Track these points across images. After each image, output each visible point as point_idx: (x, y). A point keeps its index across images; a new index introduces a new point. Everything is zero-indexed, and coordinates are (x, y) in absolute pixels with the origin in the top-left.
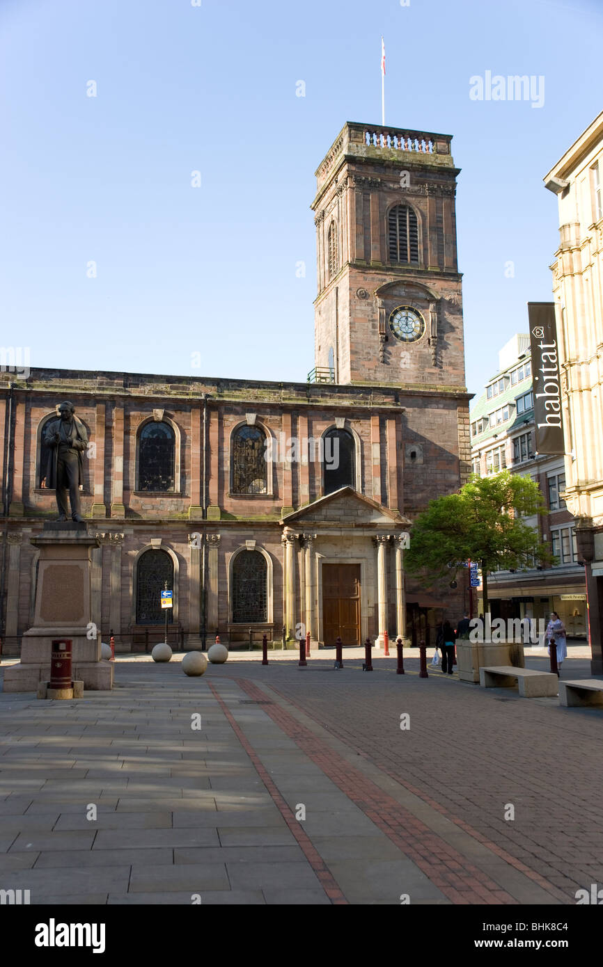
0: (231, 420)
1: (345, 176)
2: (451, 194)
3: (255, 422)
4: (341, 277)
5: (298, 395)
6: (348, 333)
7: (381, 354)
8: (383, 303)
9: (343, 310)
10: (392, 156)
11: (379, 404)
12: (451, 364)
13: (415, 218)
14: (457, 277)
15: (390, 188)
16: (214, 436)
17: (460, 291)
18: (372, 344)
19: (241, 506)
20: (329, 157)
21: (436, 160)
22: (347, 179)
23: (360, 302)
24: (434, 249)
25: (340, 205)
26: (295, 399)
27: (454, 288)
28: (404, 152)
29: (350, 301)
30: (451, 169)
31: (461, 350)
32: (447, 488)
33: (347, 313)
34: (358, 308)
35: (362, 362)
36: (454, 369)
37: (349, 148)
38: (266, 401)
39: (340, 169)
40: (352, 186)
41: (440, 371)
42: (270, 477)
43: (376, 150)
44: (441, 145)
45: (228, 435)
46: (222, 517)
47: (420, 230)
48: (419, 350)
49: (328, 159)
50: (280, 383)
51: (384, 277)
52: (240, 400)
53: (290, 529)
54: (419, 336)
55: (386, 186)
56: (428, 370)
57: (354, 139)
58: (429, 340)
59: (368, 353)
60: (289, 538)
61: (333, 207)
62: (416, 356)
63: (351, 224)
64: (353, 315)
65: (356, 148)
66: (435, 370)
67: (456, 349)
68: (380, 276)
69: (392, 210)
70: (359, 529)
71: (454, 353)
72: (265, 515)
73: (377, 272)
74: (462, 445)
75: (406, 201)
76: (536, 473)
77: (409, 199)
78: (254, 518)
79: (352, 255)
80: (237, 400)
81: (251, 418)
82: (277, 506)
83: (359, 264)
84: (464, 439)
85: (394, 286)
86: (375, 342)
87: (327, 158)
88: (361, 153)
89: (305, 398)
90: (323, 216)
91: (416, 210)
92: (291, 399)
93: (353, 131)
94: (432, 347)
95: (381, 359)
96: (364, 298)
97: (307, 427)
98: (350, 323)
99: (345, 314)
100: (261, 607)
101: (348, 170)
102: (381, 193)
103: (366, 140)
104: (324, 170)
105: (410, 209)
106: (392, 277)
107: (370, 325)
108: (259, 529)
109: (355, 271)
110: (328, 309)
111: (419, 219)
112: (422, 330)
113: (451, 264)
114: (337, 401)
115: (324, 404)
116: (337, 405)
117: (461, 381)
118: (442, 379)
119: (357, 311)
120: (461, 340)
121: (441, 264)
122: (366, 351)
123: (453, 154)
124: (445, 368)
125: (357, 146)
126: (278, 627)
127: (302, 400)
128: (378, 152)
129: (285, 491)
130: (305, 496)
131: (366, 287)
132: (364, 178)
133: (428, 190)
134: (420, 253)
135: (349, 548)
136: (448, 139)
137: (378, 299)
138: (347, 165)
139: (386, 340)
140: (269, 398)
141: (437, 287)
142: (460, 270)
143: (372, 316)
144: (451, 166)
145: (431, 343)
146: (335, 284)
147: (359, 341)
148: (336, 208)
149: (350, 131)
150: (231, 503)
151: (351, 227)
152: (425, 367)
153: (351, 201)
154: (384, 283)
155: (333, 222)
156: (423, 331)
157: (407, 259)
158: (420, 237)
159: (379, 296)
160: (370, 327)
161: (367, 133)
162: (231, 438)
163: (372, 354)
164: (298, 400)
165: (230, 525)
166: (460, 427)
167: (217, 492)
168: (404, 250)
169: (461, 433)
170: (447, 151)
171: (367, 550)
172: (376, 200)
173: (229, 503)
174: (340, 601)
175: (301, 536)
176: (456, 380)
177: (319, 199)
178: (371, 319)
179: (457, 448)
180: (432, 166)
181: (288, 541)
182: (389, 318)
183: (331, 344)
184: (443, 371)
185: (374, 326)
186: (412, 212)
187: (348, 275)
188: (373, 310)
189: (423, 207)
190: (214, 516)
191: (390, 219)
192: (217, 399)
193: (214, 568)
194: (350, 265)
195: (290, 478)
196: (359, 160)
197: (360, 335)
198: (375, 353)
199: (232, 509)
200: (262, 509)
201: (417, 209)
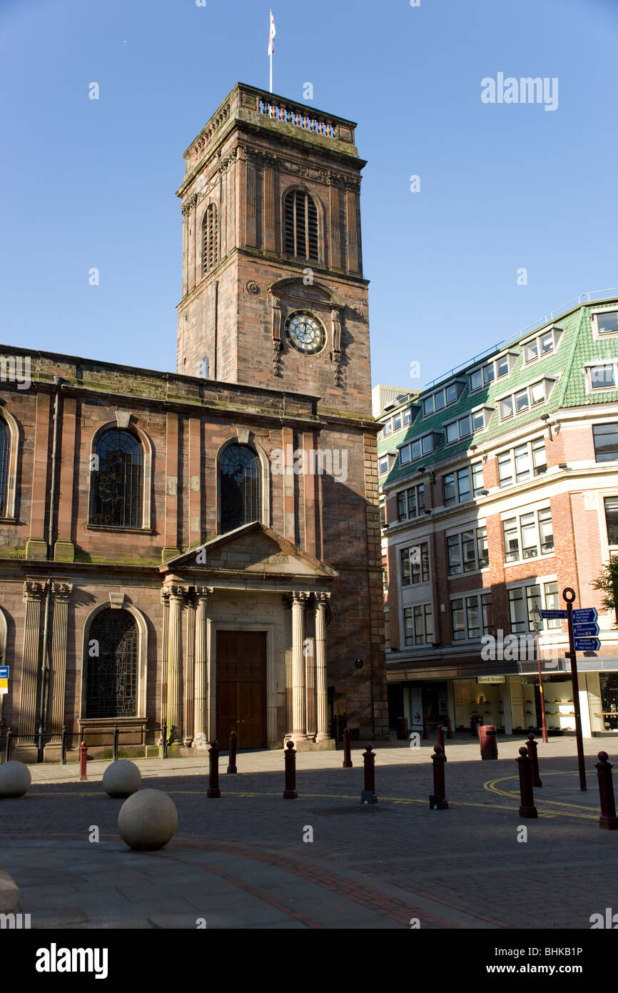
0: (94, 418)
1: (234, 146)
2: (356, 188)
3: (129, 425)
4: (223, 268)
5: (188, 392)
6: (234, 335)
7: (275, 364)
8: (278, 303)
9: (227, 307)
10: (290, 132)
11: (293, 416)
12: (356, 386)
13: (315, 209)
14: (364, 283)
15: (287, 169)
16: (68, 439)
17: (366, 300)
18: (264, 351)
19: (105, 543)
20: (207, 131)
21: (339, 148)
22: (236, 149)
23: (251, 298)
24: (337, 248)
25: (224, 183)
26: (184, 398)
27: (360, 296)
28: (303, 131)
29: (238, 295)
30: (355, 158)
31: (367, 369)
32: (352, 540)
33: (233, 310)
34: (248, 304)
35: (251, 373)
36: (359, 393)
37: (240, 113)
38: (145, 396)
39: (226, 139)
40: (243, 158)
41: (344, 393)
42: (147, 504)
43: (272, 122)
44: (344, 131)
45: (88, 440)
46: (76, 556)
47: (320, 223)
48: (320, 365)
49: (206, 134)
50: (165, 374)
51: (280, 272)
52: (109, 391)
53: (177, 578)
54: (319, 349)
55: (282, 166)
56: (330, 391)
57: (246, 105)
58: (331, 355)
59: (259, 362)
60: (174, 590)
61: (211, 188)
62: (316, 372)
63: (241, 202)
64: (241, 312)
65: (248, 115)
66: (338, 392)
67: (361, 369)
68: (274, 270)
69: (288, 196)
70: (270, 582)
71: (359, 374)
72: (138, 558)
73: (271, 264)
74: (369, 486)
75: (306, 188)
76: (432, 531)
77: (308, 185)
78: (122, 562)
79: (242, 240)
80: (105, 391)
81: (122, 418)
82: (156, 545)
83: (250, 251)
84: (371, 479)
85: (291, 284)
86: (267, 349)
87: (203, 133)
88: (254, 119)
89: (197, 397)
90: (196, 201)
91: (316, 200)
92: (180, 398)
93: (244, 95)
94: (334, 363)
95: (275, 371)
96: (256, 293)
97: (199, 437)
98: (238, 322)
99: (229, 313)
100: (128, 694)
101: (239, 139)
102: (277, 172)
103: (260, 108)
104: (197, 150)
105: (310, 198)
106: (289, 273)
107: (262, 327)
108: (130, 578)
109: (245, 259)
110: (202, 311)
111: (319, 210)
112: (323, 341)
113: (356, 269)
114: (239, 406)
115: (222, 408)
116: (240, 411)
117: (367, 408)
118: (345, 403)
119: (247, 309)
120: (367, 358)
121: (344, 267)
122: (256, 359)
123: (357, 143)
124: (349, 390)
125: (250, 113)
126: (152, 724)
127: (193, 400)
128: (274, 125)
129: (167, 524)
130: (196, 533)
131: (259, 281)
132: (257, 151)
133: (330, 179)
134: (321, 249)
135: (252, 609)
136: (351, 126)
137: (272, 297)
138: (237, 132)
139: (282, 349)
140: (148, 392)
141: (341, 293)
142: (366, 276)
143: (264, 317)
144: (356, 156)
145: (334, 359)
146: (213, 278)
147: (249, 346)
148: (218, 187)
149: (241, 94)
150: (91, 538)
151: (241, 206)
152: (326, 387)
153: (241, 176)
154: (279, 279)
155: (210, 207)
156: (324, 343)
157: (305, 255)
158: (320, 232)
159: (274, 294)
160: (262, 329)
161: (261, 102)
162: (94, 444)
163: (264, 364)
164: (189, 399)
165: (88, 570)
166: (367, 464)
167: (70, 521)
168: (301, 244)
169: (367, 471)
170: (350, 139)
171: (277, 614)
172: (271, 179)
173: (86, 537)
174: (238, 684)
175: (192, 589)
176: (361, 406)
177: (191, 182)
178: (263, 320)
179: (363, 489)
180: (334, 151)
181: (172, 597)
182: (286, 322)
183: (205, 352)
184: (347, 394)
185: (267, 330)
186: (311, 202)
187: (236, 263)
188: (265, 309)
189: (323, 196)
190: (64, 555)
191: (286, 206)
192: (76, 386)
193: (60, 635)
194: (240, 251)
195: (175, 507)
196: (253, 129)
197: (249, 338)
198: (267, 363)
199: (91, 546)
200: (134, 549)
201: (317, 198)
